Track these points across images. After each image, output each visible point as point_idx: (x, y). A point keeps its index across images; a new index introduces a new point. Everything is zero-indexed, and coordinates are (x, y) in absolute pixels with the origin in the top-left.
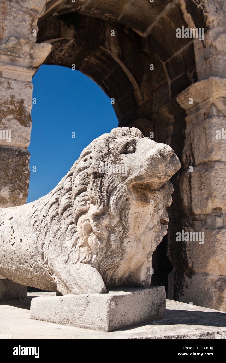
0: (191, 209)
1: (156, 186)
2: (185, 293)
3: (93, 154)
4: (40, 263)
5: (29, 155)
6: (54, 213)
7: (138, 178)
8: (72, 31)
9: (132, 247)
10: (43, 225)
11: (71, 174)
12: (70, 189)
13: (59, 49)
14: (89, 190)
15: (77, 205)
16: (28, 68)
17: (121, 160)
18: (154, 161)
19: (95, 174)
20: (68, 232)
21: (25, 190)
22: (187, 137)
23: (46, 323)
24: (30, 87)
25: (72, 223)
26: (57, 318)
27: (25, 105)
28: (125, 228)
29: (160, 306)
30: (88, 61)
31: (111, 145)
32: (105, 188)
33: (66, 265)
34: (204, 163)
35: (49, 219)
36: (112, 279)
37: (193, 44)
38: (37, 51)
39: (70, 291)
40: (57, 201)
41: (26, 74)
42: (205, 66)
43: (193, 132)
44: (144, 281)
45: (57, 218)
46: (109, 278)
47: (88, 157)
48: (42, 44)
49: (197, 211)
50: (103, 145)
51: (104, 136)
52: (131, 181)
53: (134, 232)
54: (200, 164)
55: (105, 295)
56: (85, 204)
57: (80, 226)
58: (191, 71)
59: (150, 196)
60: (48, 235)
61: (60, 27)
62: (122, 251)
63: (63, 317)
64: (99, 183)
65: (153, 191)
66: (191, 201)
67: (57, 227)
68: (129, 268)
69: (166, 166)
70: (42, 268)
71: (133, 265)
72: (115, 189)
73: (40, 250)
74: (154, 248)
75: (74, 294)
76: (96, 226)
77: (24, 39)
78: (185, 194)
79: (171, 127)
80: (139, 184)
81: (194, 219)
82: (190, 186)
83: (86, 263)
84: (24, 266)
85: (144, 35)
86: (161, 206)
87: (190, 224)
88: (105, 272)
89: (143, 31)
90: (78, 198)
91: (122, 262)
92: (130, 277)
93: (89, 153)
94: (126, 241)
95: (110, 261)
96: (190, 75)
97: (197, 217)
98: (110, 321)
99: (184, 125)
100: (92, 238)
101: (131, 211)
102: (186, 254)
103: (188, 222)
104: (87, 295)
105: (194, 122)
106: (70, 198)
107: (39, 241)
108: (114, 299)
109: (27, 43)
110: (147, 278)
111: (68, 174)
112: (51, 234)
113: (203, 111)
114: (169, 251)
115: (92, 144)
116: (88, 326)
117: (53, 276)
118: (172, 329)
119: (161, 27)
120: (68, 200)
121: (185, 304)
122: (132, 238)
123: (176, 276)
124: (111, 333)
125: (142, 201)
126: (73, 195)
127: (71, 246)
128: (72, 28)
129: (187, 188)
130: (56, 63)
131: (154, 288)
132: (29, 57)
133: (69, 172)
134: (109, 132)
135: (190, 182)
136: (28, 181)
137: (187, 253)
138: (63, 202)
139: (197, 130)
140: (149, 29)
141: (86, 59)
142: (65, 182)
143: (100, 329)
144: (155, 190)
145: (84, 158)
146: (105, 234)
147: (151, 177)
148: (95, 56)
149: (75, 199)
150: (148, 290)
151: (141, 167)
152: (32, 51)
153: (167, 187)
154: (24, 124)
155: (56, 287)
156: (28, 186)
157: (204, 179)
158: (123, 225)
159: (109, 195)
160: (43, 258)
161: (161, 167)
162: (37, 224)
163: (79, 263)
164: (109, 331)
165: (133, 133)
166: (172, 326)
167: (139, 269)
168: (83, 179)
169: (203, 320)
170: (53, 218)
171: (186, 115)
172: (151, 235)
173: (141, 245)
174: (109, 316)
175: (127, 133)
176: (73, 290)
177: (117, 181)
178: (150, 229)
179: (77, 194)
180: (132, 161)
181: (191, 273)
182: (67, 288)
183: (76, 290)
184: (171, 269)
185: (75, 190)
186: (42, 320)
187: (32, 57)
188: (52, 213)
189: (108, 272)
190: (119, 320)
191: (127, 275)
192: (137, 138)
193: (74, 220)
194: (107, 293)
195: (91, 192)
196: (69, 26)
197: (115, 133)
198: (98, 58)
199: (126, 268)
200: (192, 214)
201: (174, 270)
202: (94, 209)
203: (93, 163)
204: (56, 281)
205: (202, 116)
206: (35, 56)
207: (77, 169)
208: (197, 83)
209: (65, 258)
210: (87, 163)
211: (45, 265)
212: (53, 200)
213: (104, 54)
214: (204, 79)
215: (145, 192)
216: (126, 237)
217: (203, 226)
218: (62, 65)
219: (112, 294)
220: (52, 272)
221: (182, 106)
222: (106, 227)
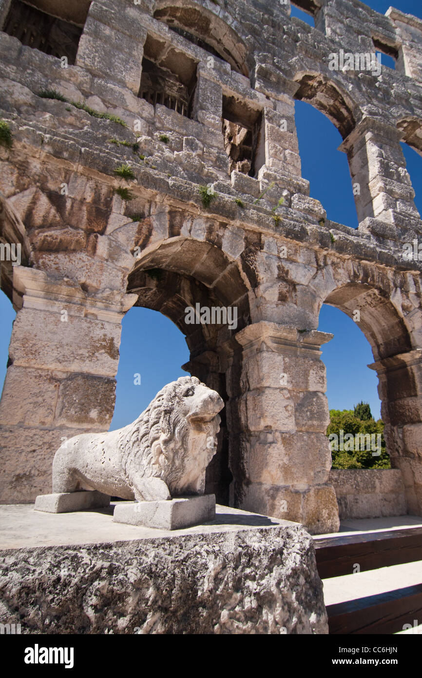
0: (247, 427)
1: (208, 419)
2: (243, 501)
3: (165, 397)
4: (123, 477)
5: (116, 382)
6: (136, 439)
7: (194, 414)
8: (155, 282)
9: (190, 464)
10: (127, 448)
11: (149, 410)
12: (148, 421)
13: (144, 295)
14: (160, 422)
15: (152, 434)
16: (119, 313)
17: (183, 401)
18: (206, 403)
19: (165, 411)
20: (145, 453)
21: (111, 412)
22: (243, 367)
23: (124, 525)
24: (120, 328)
25: (148, 446)
26: (134, 521)
27: (115, 342)
28: (186, 450)
29: (211, 510)
30: (166, 305)
31: (177, 390)
32: (172, 421)
33: (143, 479)
34: (257, 389)
35: (131, 443)
36: (175, 489)
37: (248, 295)
38: (126, 299)
39: (145, 499)
40: (138, 430)
41: (117, 317)
42: (257, 312)
43: (248, 364)
44: (199, 490)
45: (138, 442)
46: (173, 488)
47: (161, 398)
48: (131, 295)
49: (252, 428)
50: (172, 390)
51: (173, 383)
52: (190, 416)
53: (192, 453)
54: (254, 389)
55: (170, 501)
56: (158, 433)
57: (154, 449)
58: (246, 316)
59: (204, 426)
60: (130, 455)
61: (145, 278)
62: (183, 467)
63: (138, 520)
64: (168, 417)
65: (206, 422)
66: (247, 420)
67: (137, 449)
68: (188, 480)
69: (214, 405)
70: (124, 481)
71: (191, 479)
72: (179, 421)
73: (124, 467)
74: (207, 465)
75: (147, 501)
76: (165, 449)
77: (117, 290)
78: (242, 414)
79: (231, 359)
80: (196, 418)
81: (250, 435)
82: (246, 407)
83: (157, 477)
84: (111, 480)
85: (211, 287)
86: (211, 433)
87: (246, 439)
88: (170, 483)
89: (210, 284)
90: (152, 428)
91: (183, 476)
92: (189, 487)
93: (162, 395)
94: (186, 459)
95: (174, 475)
96: (246, 319)
97: (252, 433)
98: (173, 522)
99: (241, 358)
100: (162, 458)
101: (190, 438)
102: (243, 466)
103: (245, 437)
104: (156, 502)
105: (249, 356)
106: (147, 428)
107: (123, 460)
108: (176, 504)
109: (119, 294)
110: (201, 488)
111: (146, 410)
112: (132, 454)
113: (256, 347)
114: (230, 463)
115: (164, 389)
116: (156, 526)
117: (132, 487)
118: (218, 528)
119: (223, 281)
120: (145, 430)
121: (233, 509)
122: (190, 457)
123: (236, 486)
124: (173, 531)
125: (198, 430)
126: (150, 426)
127: (147, 463)
128: (155, 279)
129: (244, 409)
130: (141, 306)
131: (207, 496)
132: (120, 304)
133: (147, 409)
134: (176, 380)
135: (246, 404)
136: (113, 404)
137: (245, 464)
138: (143, 431)
139: (252, 362)
140: (215, 282)
141: (165, 303)
142: (144, 416)
143: (165, 528)
144: (207, 422)
145: (158, 399)
146: (171, 455)
147: (204, 413)
148: (172, 301)
149: (151, 429)
150: (202, 497)
151: (197, 407)
152: (122, 300)
153: (216, 419)
154: (113, 356)
155: (134, 496)
156: (114, 408)
157: (257, 401)
158: (184, 448)
159: (175, 426)
160: (125, 474)
161: (211, 407)
162: (122, 447)
163: (151, 477)
164: (171, 530)
165: (193, 381)
166: (218, 526)
167: (195, 481)
168: (157, 414)
169: (243, 521)
170: (134, 442)
171: (242, 350)
172: (205, 455)
173: (197, 463)
174: (172, 518)
175: (188, 381)
176: (146, 498)
177: (181, 416)
178: (204, 450)
179: (153, 425)
180: (191, 402)
181: (249, 483)
182: (142, 496)
183: (149, 498)
184: (232, 479)
185: (151, 422)
186: (122, 523)
187: (122, 304)
188: (134, 439)
189: (173, 484)
190: (179, 521)
191: (186, 485)
192: (195, 385)
193: (149, 444)
194: (171, 499)
195: (162, 424)
196: (152, 278)
197: (180, 382)
198: (175, 303)
199: (186, 480)
200: (248, 430)
201: (234, 480)
202: (164, 437)
203: (164, 403)
204: (135, 491)
205: (255, 350)
206: (124, 303)
207: (153, 406)
208: (251, 325)
209: (142, 473)
210: (160, 403)
211: (127, 479)
212: (135, 429)
213: (180, 300)
214: (256, 322)
215: (200, 423)
216: (185, 457)
217: (257, 441)
218: (145, 307)
219: (175, 500)
220: (132, 484)
221: (239, 342)
222: (172, 449)
